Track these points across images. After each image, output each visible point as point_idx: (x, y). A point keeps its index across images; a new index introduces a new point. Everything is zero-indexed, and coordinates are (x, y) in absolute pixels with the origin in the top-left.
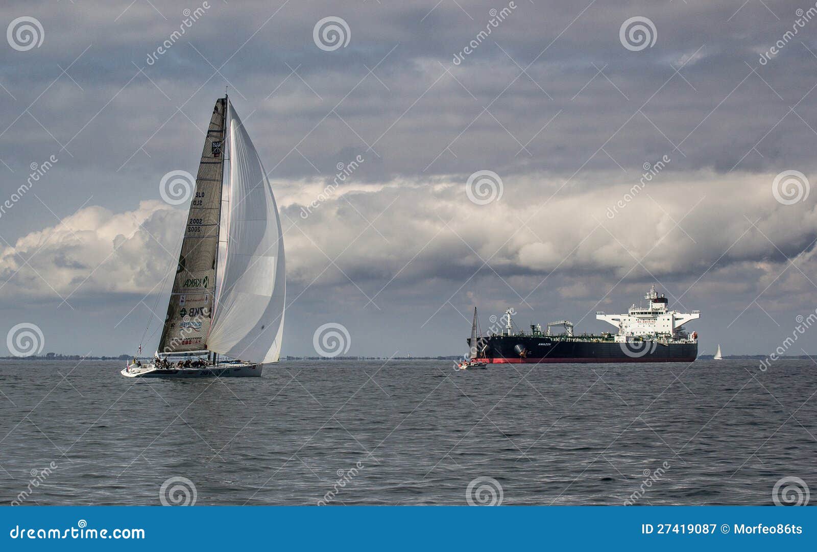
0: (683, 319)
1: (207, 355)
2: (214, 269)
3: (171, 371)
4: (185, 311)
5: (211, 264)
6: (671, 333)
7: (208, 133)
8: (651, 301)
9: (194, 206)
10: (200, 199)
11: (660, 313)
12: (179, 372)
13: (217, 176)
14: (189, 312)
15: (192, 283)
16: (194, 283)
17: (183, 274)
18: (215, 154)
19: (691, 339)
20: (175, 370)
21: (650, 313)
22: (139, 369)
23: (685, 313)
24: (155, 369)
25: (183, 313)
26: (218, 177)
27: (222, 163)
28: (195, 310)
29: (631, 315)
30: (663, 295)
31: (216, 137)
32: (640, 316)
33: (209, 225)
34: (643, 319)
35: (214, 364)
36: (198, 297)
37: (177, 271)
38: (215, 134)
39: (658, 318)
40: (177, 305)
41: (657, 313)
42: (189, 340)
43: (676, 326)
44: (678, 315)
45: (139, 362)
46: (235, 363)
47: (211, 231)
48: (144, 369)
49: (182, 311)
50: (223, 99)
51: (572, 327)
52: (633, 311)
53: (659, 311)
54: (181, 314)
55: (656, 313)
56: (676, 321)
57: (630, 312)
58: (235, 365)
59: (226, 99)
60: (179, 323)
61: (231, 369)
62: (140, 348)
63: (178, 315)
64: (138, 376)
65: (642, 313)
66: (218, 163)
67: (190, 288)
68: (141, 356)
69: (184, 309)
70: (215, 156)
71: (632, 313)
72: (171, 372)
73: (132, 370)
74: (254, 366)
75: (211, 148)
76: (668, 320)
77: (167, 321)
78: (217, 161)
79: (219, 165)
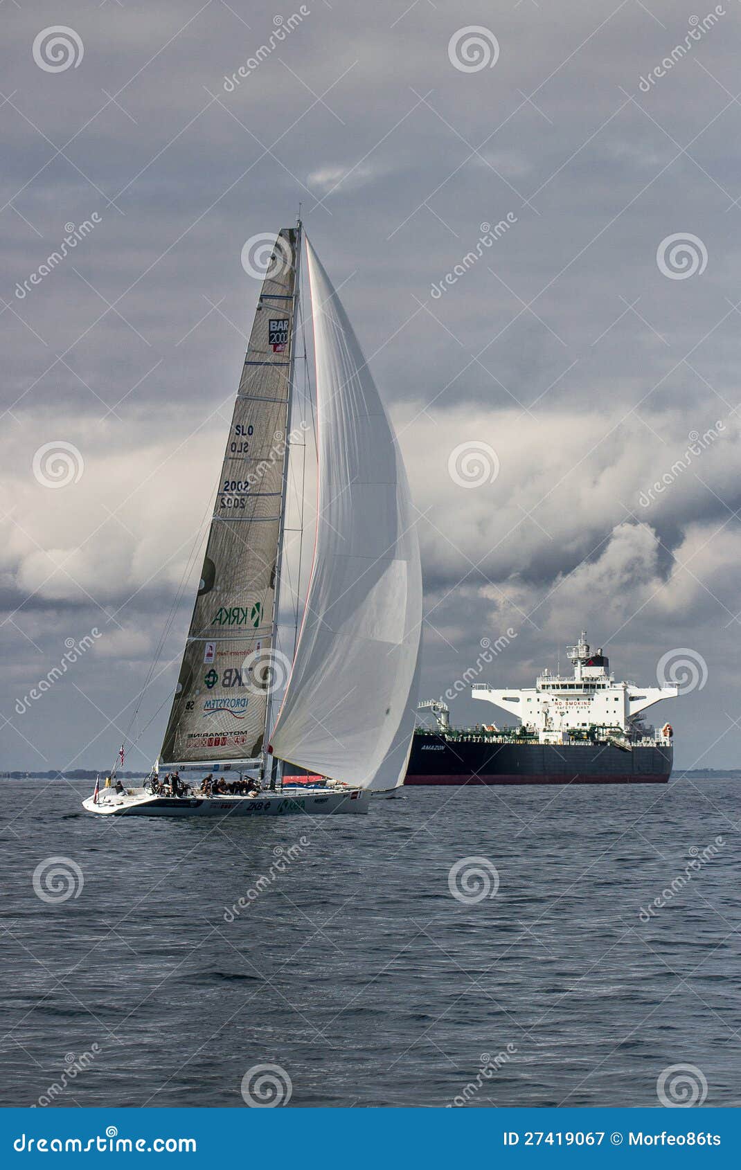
0: (645, 697)
1: (258, 770)
2: (273, 587)
3: (189, 801)
4: (215, 675)
5: (268, 578)
6: (622, 726)
7: (261, 299)
8: (579, 663)
9: (232, 454)
10: (244, 439)
11: (599, 686)
12: (202, 806)
13: (279, 393)
14: (223, 678)
15: (228, 616)
16: (233, 615)
17: (212, 595)
18: (276, 346)
19: (663, 738)
20: (194, 799)
21: (579, 686)
22: (120, 797)
23: (648, 687)
24: (155, 797)
25: (211, 679)
26: (282, 395)
27: (290, 364)
28: (234, 673)
29: (541, 690)
30: (599, 651)
31: (277, 309)
32: (560, 691)
33: (263, 495)
34: (567, 697)
35: (273, 787)
36: (239, 647)
37: (199, 591)
38: (275, 303)
39: (596, 696)
40: (200, 662)
41: (593, 687)
42: (221, 737)
43: (632, 712)
44: (633, 691)
45: (119, 783)
46: (315, 788)
47: (268, 507)
48: (131, 797)
49: (209, 676)
50: (291, 231)
51: (447, 713)
52: (546, 683)
53: (598, 682)
54: (207, 683)
55: (591, 686)
56: (632, 703)
57: (539, 683)
58: (316, 791)
59: (299, 230)
60: (202, 700)
61: (308, 798)
62: (121, 753)
63: (200, 683)
64: (117, 814)
65: (564, 687)
66: (282, 364)
67: (225, 626)
68: (123, 769)
69: (213, 670)
70: (275, 350)
71: (543, 687)
72: (187, 803)
73: (107, 800)
74: (354, 793)
75: (267, 332)
76: (616, 699)
77: (177, 696)
78: (278, 359)
79: (284, 369)
